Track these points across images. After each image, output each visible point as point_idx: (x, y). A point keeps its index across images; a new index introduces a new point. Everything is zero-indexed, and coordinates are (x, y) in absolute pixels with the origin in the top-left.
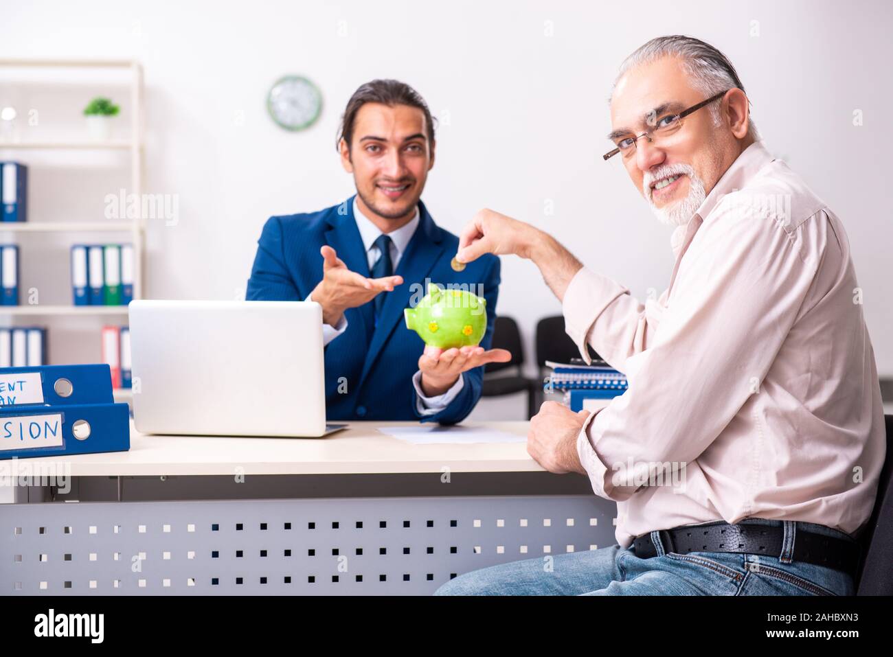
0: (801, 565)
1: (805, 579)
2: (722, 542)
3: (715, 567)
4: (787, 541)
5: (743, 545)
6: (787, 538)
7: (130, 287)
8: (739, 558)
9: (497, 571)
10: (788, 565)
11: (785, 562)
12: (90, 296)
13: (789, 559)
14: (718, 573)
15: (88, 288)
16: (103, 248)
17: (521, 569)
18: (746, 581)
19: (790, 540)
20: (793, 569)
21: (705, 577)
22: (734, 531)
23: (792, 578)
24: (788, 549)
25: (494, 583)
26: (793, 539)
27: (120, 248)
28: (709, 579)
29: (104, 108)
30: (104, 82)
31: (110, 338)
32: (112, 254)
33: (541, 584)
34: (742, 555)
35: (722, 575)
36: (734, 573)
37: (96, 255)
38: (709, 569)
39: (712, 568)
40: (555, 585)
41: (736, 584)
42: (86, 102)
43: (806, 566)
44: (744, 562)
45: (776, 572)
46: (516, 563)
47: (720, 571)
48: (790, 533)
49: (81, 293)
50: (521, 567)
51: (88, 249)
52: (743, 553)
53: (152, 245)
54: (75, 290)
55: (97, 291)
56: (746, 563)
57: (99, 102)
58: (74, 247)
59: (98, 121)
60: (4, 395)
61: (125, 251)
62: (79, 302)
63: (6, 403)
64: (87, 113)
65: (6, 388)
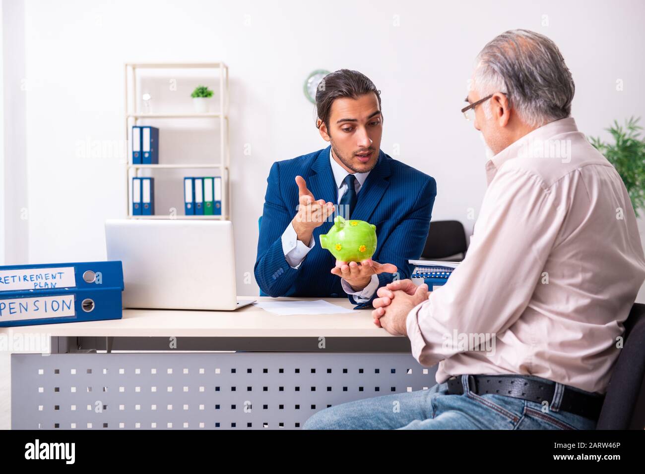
0: (565, 413)
1: (567, 424)
2: (510, 390)
3: (500, 410)
4: (556, 396)
5: (525, 394)
6: (557, 393)
7: (219, 202)
8: (521, 403)
9: (346, 408)
10: (555, 412)
11: (554, 410)
12: (195, 209)
13: (557, 408)
14: (502, 415)
15: (194, 203)
16: (203, 179)
17: (362, 407)
18: (521, 423)
19: (559, 395)
20: (558, 416)
21: (492, 417)
22: (520, 383)
23: (557, 422)
24: (557, 402)
25: (344, 417)
26: (561, 395)
27: (213, 179)
28: (494, 418)
29: (204, 93)
30: (203, 76)
32: (208, 183)
33: (375, 417)
34: (523, 401)
35: (504, 416)
36: (513, 416)
37: (198, 183)
38: (495, 412)
39: (498, 410)
40: (384, 418)
41: (513, 424)
42: (193, 89)
43: (568, 414)
44: (524, 406)
45: (546, 417)
46: (359, 401)
47: (503, 414)
48: (560, 391)
49: (189, 206)
50: (362, 405)
51: (194, 179)
52: (525, 400)
53: (234, 177)
54: (186, 204)
55: (199, 204)
56: (525, 408)
57: (200, 89)
58: (185, 178)
59: (200, 101)
60: (49, 282)
61: (216, 180)
62: (188, 212)
63: (50, 287)
64: (193, 96)
65: (50, 277)
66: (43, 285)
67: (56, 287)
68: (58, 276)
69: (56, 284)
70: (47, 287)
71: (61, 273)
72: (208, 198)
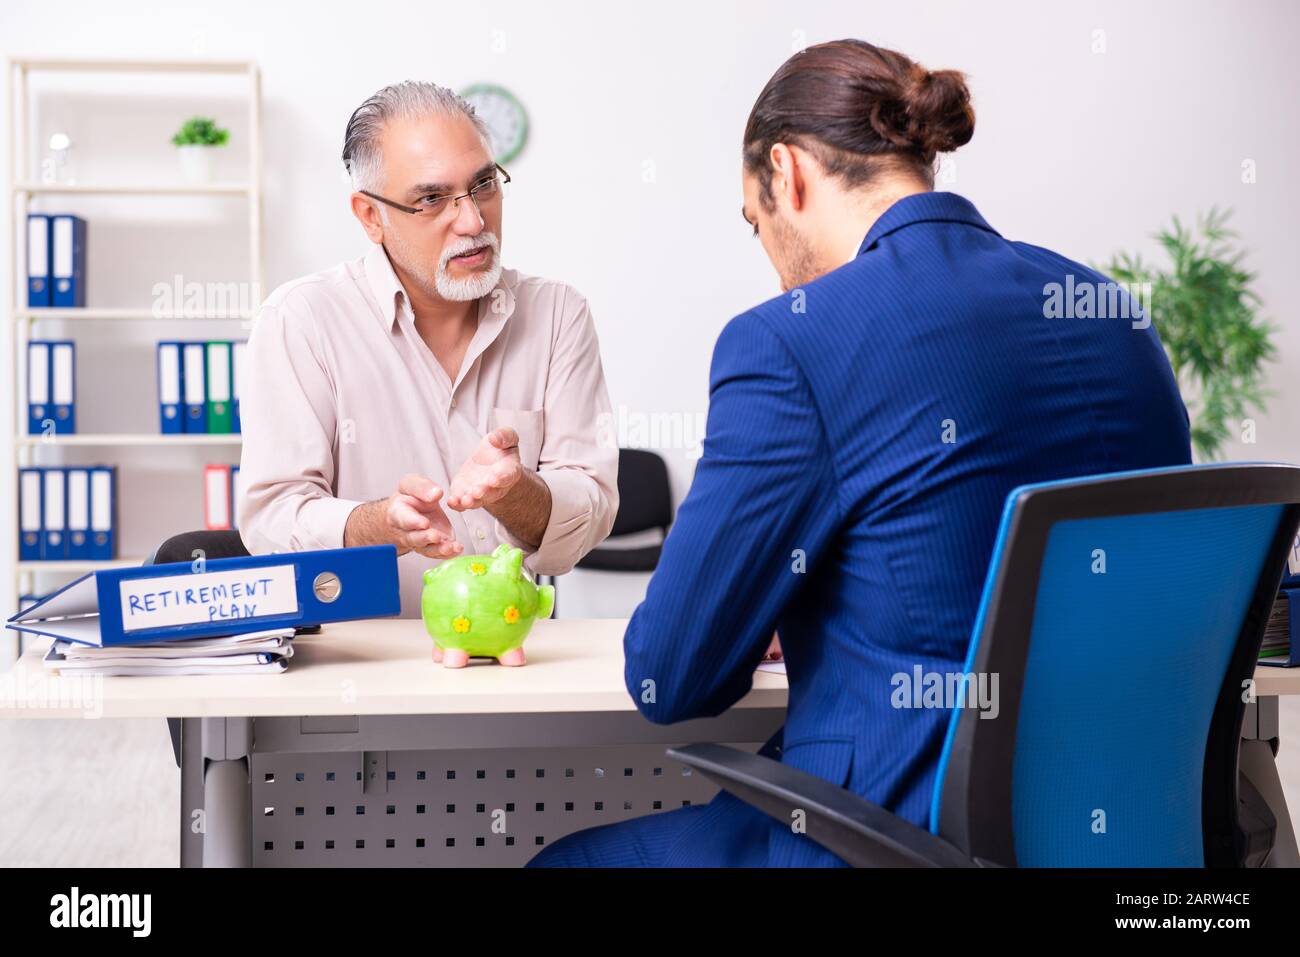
12: (185, 419)
15: (183, 406)
16: (205, 346)
27: (230, 345)
29: (204, 134)
30: (204, 93)
31: (217, 481)
32: (218, 355)
37: (193, 355)
42: (178, 125)
49: (171, 413)
51: (181, 347)
54: (163, 407)
55: (195, 408)
57: (196, 124)
58: (161, 344)
59: (196, 153)
60: (240, 603)
61: (238, 350)
62: (168, 427)
63: (242, 615)
64: (178, 141)
65: (244, 590)
66: (227, 610)
67: (255, 615)
68: (260, 587)
69: (255, 606)
70: (235, 616)
71: (265, 581)
72: (219, 393)
